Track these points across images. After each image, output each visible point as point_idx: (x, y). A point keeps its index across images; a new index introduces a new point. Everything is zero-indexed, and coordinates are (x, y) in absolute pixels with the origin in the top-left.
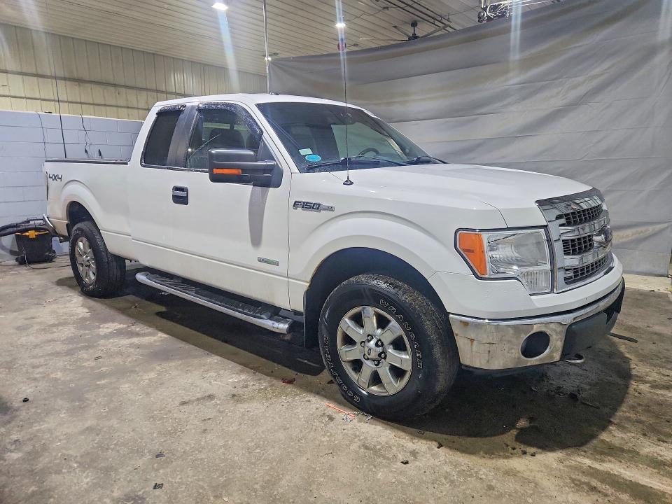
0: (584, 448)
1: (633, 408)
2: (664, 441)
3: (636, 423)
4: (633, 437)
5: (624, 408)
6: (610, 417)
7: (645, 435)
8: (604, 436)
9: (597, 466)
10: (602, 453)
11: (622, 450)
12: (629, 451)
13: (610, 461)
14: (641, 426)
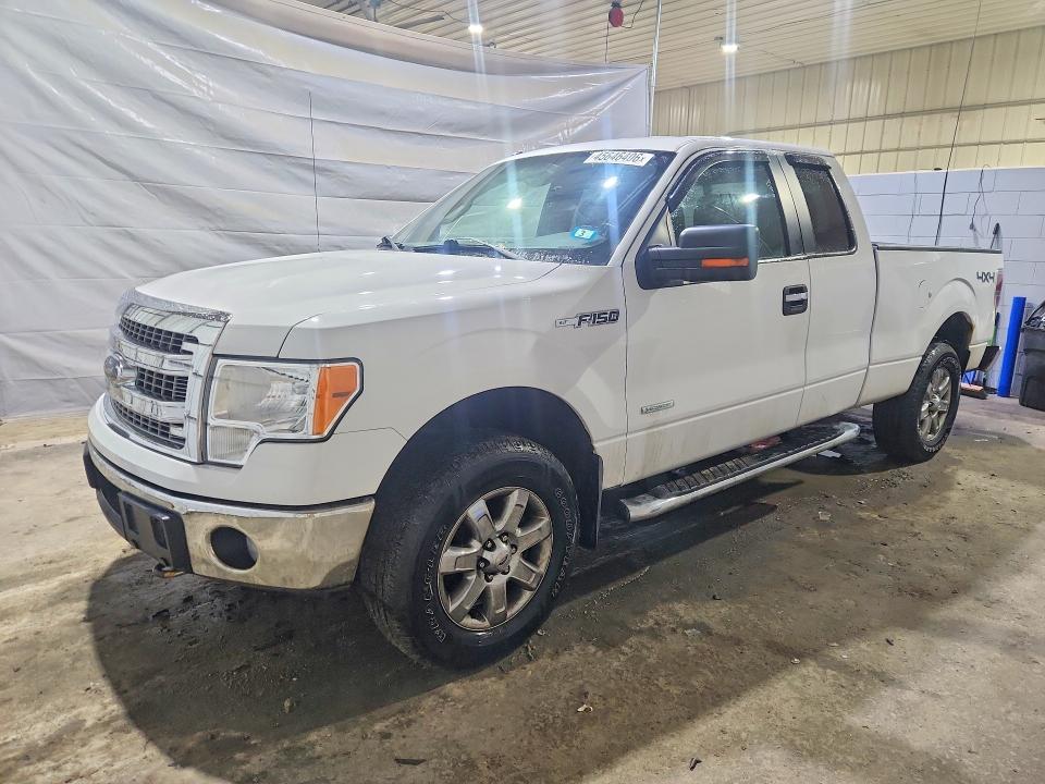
0: (90, 583)
1: (77, 657)
2: (10, 641)
3: (58, 638)
4: (49, 622)
5: (89, 649)
6: (95, 626)
7: (38, 633)
8: (83, 605)
9: (64, 577)
10: (69, 589)
11: (51, 604)
12: (42, 608)
13: (56, 588)
14: (49, 640)
